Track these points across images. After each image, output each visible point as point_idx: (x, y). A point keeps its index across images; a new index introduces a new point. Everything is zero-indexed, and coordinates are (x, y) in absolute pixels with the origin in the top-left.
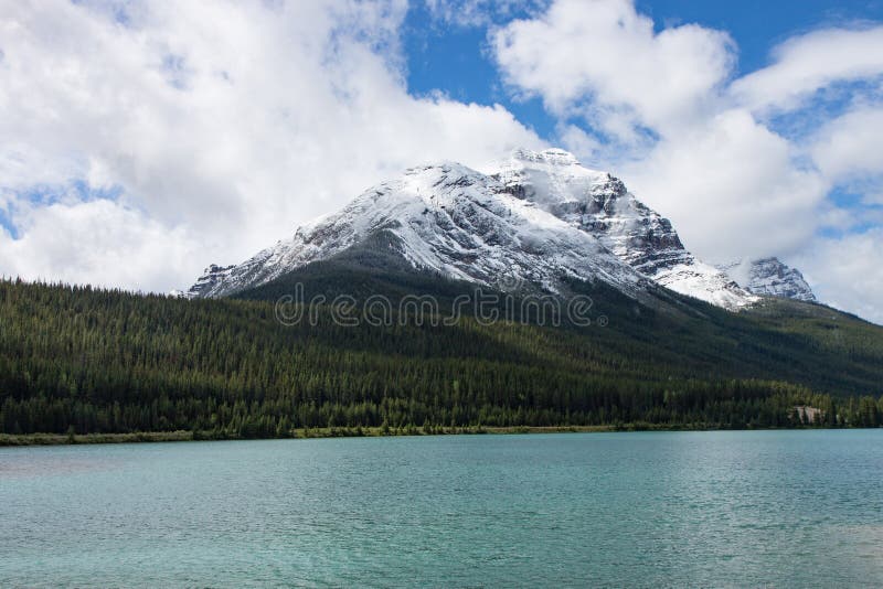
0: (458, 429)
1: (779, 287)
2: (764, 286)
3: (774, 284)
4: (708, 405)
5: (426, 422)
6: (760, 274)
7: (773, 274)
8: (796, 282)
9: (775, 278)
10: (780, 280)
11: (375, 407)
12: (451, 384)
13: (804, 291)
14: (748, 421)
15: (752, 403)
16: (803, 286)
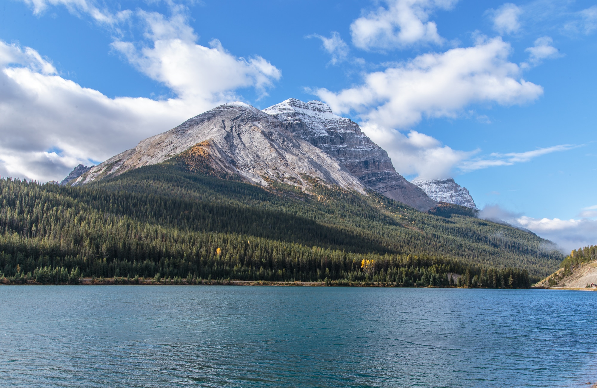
0: (213, 281)
1: (454, 198)
2: (445, 197)
3: (452, 196)
4: (389, 270)
5: (190, 275)
6: (443, 190)
7: (451, 190)
8: (465, 196)
9: (452, 192)
10: (455, 194)
11: (153, 263)
12: (215, 250)
13: (470, 202)
14: (415, 281)
15: (419, 269)
16: (469, 198)
